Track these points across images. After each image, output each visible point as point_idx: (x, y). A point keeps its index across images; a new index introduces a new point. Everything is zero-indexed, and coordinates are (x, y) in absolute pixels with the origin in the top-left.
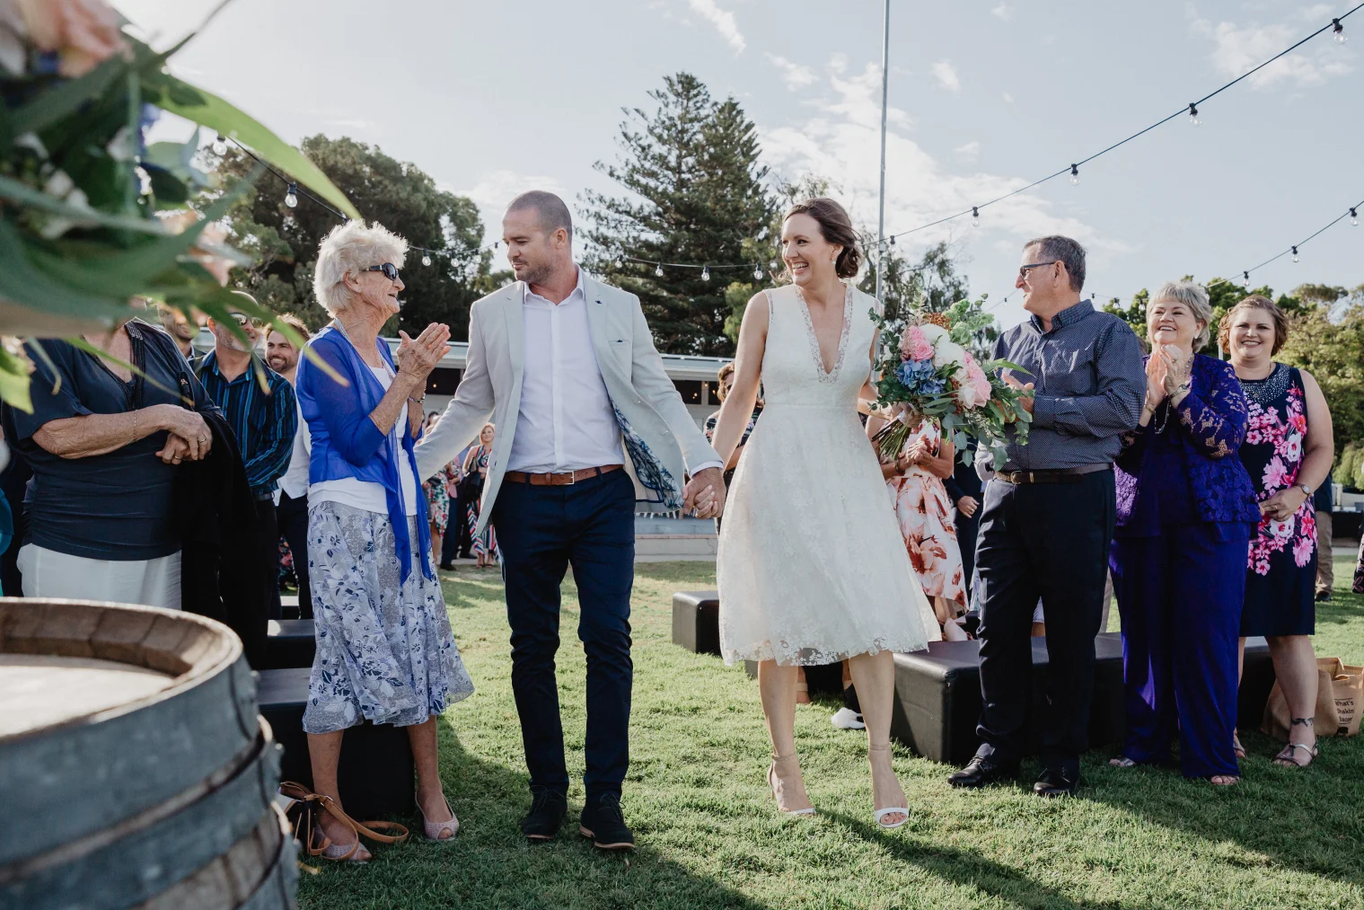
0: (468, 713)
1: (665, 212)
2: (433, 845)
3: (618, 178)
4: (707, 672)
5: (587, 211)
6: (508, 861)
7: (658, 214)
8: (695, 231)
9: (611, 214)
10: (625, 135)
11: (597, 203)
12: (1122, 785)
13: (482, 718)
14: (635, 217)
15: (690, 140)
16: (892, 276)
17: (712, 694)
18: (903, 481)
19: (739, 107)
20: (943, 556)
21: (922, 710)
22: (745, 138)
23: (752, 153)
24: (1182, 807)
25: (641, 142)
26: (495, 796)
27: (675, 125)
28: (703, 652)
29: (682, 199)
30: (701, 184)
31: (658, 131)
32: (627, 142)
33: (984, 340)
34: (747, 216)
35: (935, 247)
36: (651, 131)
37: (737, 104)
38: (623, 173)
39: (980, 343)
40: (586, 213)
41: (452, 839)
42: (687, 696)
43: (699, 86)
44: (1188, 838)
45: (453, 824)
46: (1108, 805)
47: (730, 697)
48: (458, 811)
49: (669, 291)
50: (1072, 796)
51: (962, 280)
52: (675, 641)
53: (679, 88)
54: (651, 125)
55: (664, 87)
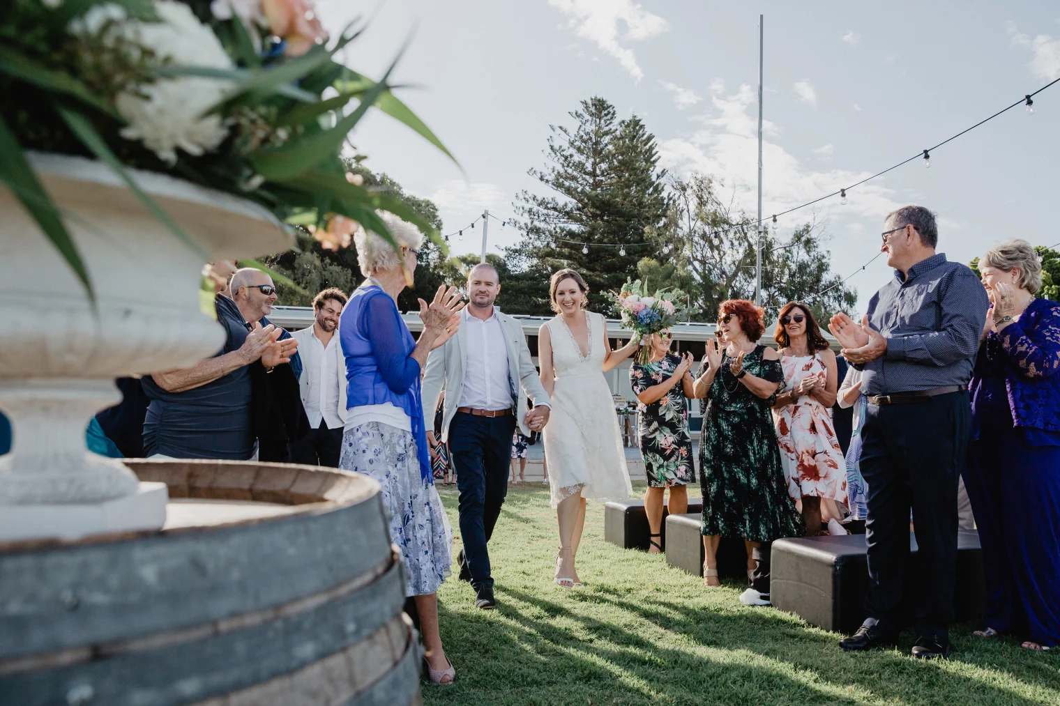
0: (453, 591)
1: (584, 208)
2: (437, 687)
3: (547, 181)
4: (636, 562)
5: (523, 208)
6: (496, 699)
7: (579, 209)
8: (607, 221)
9: (542, 210)
10: (552, 148)
11: (531, 201)
12: (987, 651)
13: (463, 595)
14: (560, 212)
15: (602, 149)
16: (766, 253)
17: (641, 579)
18: (796, 408)
19: (641, 123)
20: (835, 466)
21: (815, 588)
22: (647, 147)
23: (652, 160)
24: (1040, 670)
25: (564, 153)
26: (480, 652)
27: (591, 139)
28: (630, 548)
29: (597, 196)
30: (611, 185)
31: (577, 143)
32: (553, 154)
33: (842, 302)
34: (649, 208)
35: (801, 228)
36: (572, 144)
37: (640, 120)
38: (551, 177)
39: (840, 305)
40: (521, 209)
41: (451, 683)
42: (621, 580)
43: (609, 107)
44: (1049, 694)
45: (451, 672)
46: (977, 666)
47: (656, 581)
48: (453, 662)
49: (588, 269)
50: (945, 658)
51: (825, 254)
52: (607, 540)
53: (593, 109)
54: (572, 140)
55: (581, 108)
